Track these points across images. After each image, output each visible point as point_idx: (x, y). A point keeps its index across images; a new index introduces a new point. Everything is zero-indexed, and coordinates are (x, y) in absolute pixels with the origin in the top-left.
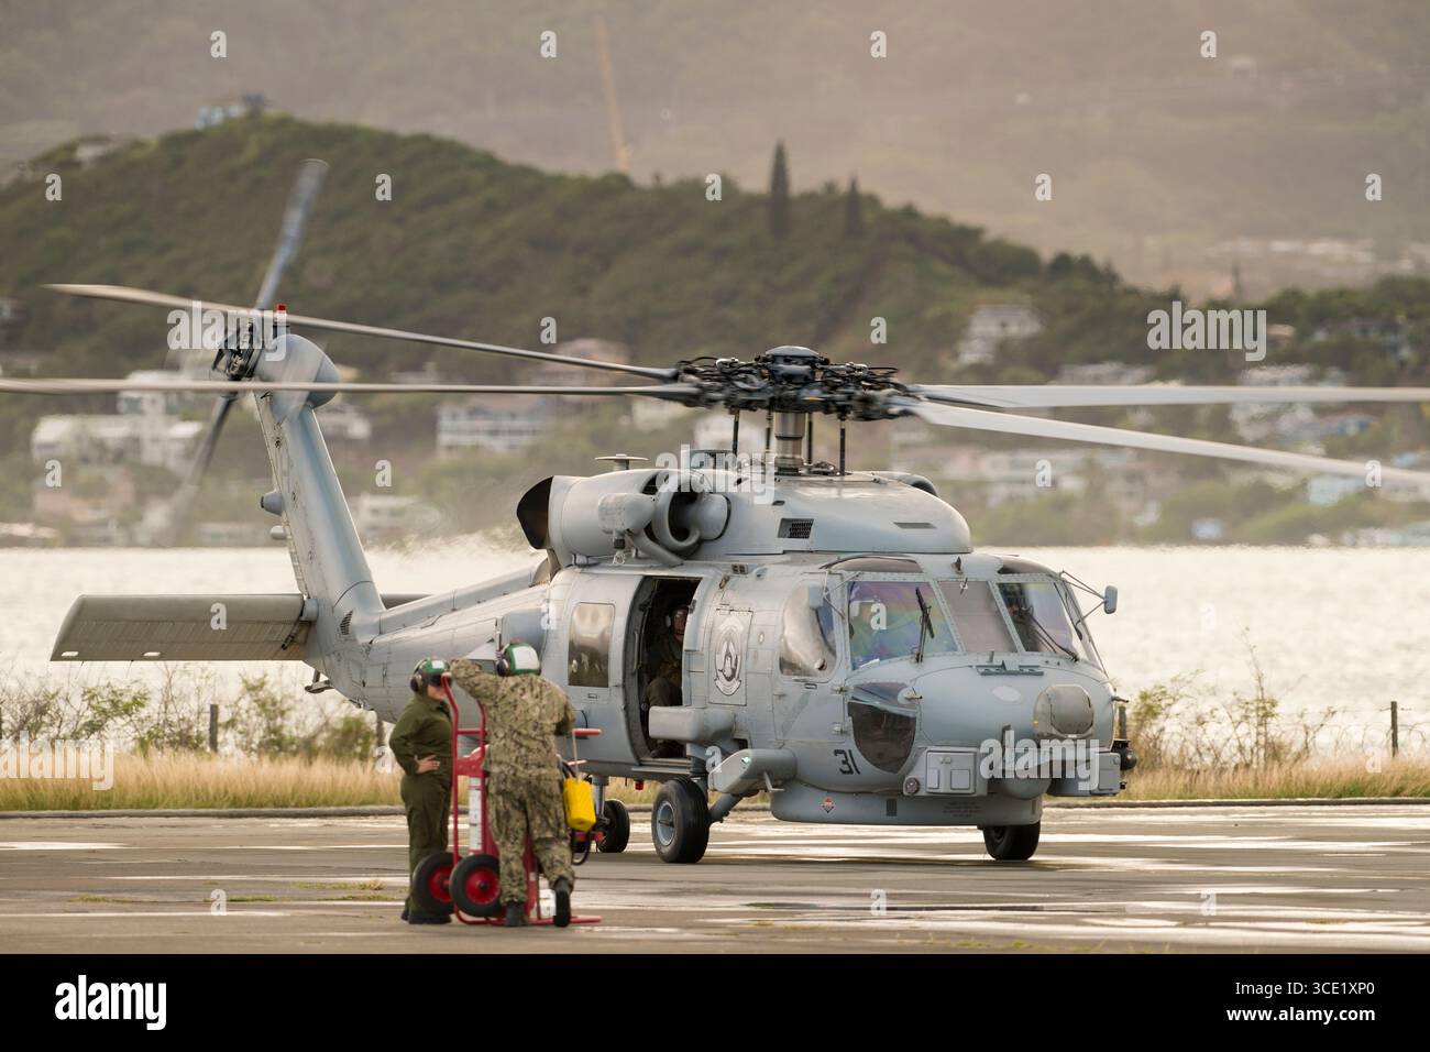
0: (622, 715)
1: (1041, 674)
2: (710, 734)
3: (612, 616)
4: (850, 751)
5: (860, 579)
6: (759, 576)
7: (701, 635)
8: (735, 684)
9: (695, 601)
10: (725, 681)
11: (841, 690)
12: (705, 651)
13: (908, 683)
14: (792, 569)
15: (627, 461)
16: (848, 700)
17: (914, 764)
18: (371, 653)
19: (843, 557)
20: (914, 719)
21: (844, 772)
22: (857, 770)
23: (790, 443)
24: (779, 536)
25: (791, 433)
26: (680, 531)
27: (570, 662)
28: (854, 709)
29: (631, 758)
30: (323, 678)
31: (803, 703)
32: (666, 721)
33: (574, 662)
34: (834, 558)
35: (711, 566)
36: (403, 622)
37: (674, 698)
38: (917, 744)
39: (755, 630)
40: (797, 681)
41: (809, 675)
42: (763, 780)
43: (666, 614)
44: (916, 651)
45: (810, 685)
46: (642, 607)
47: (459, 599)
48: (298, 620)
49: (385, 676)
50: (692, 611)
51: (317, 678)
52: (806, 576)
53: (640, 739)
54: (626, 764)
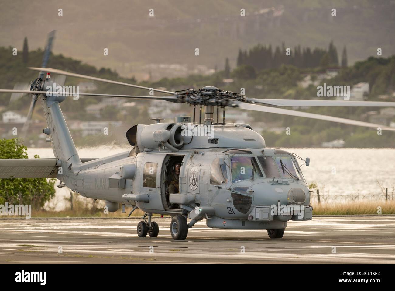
0: (160, 196)
1: (289, 184)
2: (189, 202)
3: (157, 166)
4: (232, 207)
5: (233, 156)
6: (203, 155)
7: (185, 173)
8: (196, 187)
9: (183, 162)
10: (193, 186)
11: (229, 189)
12: (186, 177)
13: (249, 187)
14: (213, 153)
15: (159, 120)
16: (231, 192)
17: (251, 211)
18: (78, 176)
19: (228, 149)
20: (252, 197)
21: (230, 214)
22: (234, 213)
23: (209, 115)
24: (208, 143)
25: (210, 112)
26: (178, 141)
27: (144, 180)
28: (233, 195)
29: (163, 209)
30: (63, 183)
31: (217, 192)
32: (174, 198)
33: (145, 180)
34: (226, 150)
35: (187, 152)
36: (88, 167)
37: (176, 191)
38: (252, 205)
39: (202, 171)
40: (215, 186)
41: (219, 185)
42: (205, 216)
43: (173, 166)
44: (251, 177)
45: (219, 187)
46: (166, 164)
47: (105, 160)
48: (55, 166)
49: (83, 183)
50: (182, 165)
51: (61, 183)
52: (218, 155)
53: (165, 203)
54: (161, 210)
